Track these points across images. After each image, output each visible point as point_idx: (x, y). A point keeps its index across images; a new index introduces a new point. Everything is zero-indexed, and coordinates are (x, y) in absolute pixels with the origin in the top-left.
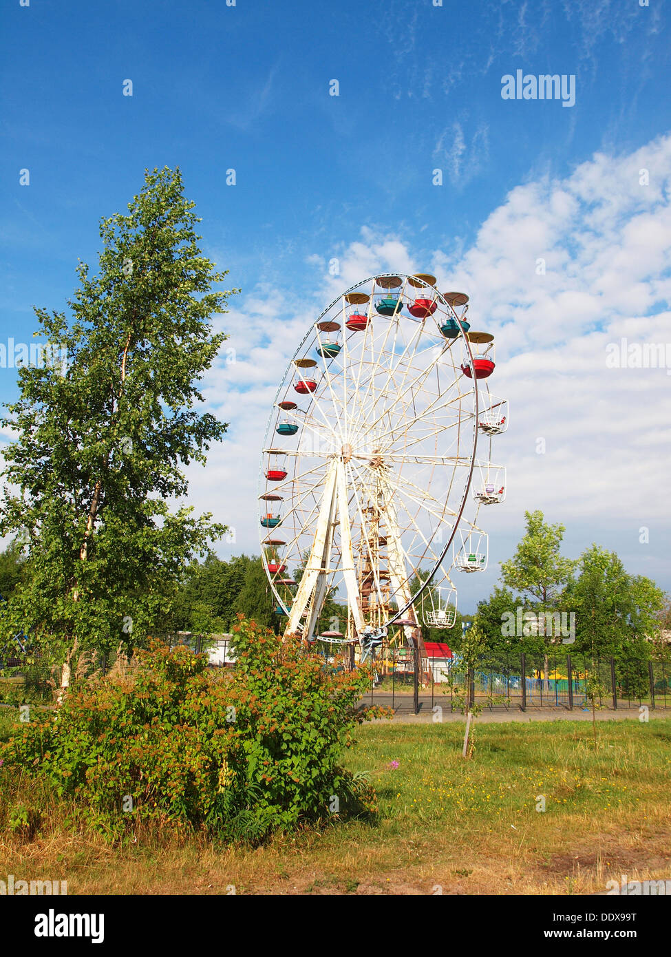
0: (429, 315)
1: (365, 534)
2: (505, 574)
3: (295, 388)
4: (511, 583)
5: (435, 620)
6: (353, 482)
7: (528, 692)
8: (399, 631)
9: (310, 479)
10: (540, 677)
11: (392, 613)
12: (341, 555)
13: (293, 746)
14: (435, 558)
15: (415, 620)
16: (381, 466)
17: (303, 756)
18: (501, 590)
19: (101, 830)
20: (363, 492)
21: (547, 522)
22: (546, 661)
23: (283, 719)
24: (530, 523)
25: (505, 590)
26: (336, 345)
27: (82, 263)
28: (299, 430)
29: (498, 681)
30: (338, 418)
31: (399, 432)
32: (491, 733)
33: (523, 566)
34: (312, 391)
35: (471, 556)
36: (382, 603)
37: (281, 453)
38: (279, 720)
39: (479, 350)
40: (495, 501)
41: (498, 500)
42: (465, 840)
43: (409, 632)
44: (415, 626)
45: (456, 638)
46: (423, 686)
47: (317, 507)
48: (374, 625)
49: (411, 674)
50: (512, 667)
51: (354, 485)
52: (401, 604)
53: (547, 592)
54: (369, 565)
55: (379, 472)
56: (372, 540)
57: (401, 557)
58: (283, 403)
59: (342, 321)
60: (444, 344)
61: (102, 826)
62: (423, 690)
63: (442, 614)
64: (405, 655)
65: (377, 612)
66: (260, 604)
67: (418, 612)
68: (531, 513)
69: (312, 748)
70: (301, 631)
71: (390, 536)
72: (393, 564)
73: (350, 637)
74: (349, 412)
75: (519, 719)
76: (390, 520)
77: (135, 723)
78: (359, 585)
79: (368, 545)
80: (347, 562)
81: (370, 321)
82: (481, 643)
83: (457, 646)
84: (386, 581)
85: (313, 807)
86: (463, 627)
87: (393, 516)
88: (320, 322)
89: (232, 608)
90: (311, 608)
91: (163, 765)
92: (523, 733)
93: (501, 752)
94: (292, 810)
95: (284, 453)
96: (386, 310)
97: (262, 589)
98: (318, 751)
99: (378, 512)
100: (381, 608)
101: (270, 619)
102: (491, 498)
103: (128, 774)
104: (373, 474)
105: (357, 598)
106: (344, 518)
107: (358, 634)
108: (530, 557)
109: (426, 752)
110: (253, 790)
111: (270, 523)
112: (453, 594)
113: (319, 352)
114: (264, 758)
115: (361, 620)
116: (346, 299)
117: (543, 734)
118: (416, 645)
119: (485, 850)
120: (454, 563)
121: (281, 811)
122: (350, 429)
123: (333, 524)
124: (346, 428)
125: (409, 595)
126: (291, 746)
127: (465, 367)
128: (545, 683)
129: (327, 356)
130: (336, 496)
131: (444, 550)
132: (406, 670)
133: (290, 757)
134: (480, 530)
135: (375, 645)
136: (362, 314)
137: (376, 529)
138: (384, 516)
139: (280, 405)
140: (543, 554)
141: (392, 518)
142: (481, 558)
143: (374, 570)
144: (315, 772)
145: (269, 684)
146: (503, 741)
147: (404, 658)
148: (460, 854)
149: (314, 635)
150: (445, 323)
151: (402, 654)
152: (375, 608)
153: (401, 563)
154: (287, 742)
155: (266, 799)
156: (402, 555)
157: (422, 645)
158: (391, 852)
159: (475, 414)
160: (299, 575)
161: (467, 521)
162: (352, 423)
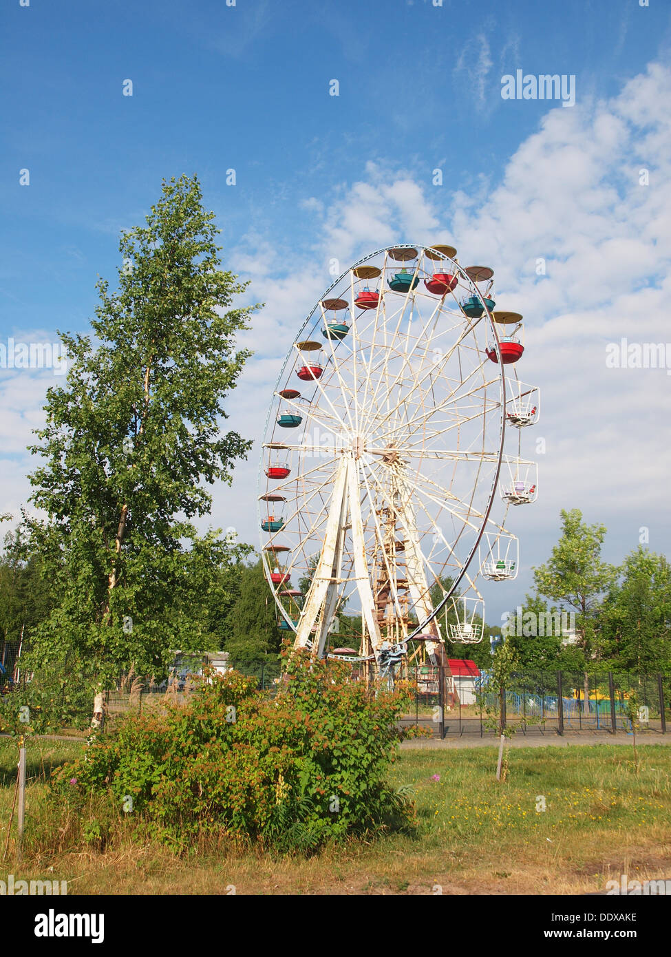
0: (449, 292)
1: (381, 538)
2: (538, 581)
3: (298, 374)
4: (545, 591)
5: (460, 634)
6: (366, 480)
7: (566, 714)
8: (420, 647)
9: (316, 477)
10: (579, 697)
11: (412, 627)
12: (353, 562)
13: (343, 762)
14: (459, 565)
15: (437, 634)
16: (397, 462)
17: (352, 771)
18: (534, 599)
19: (167, 842)
20: (377, 491)
21: (586, 522)
22: (587, 679)
23: (333, 737)
24: (567, 523)
25: (538, 600)
26: (344, 325)
27: (101, 279)
28: (303, 422)
29: (532, 703)
30: (347, 407)
31: (417, 424)
32: (526, 757)
33: (559, 572)
34: (317, 377)
35: (499, 562)
36: (400, 615)
37: (283, 448)
38: (329, 738)
39: (506, 332)
40: (526, 501)
41: (529, 500)
42: (503, 850)
43: (431, 648)
44: (437, 641)
45: (483, 654)
46: (448, 707)
47: (325, 508)
48: (392, 641)
49: (434, 695)
50: (548, 687)
51: (367, 484)
52: (422, 617)
53: (587, 602)
54: (385, 573)
55: (394, 469)
56: (388, 545)
57: (421, 564)
58: (285, 391)
59: (351, 299)
60: (466, 324)
61: (167, 839)
62: (448, 713)
63: (468, 628)
64: (428, 674)
65: (394, 626)
66: (259, 618)
67: (440, 625)
68: (568, 512)
69: (360, 763)
70: (310, 648)
71: (408, 541)
72: (412, 571)
73: (364, 655)
74: (360, 402)
75: (556, 743)
76: (408, 523)
77: (194, 742)
78: (374, 596)
79: (384, 552)
80: (361, 569)
81: (382, 298)
82: (513, 660)
83: (485, 662)
84: (404, 591)
85: (361, 819)
86: (491, 641)
87: (411, 518)
88: (325, 299)
89: (226, 622)
90: (320, 622)
91: (225, 780)
92: (559, 757)
93: (537, 776)
94: (341, 822)
95: (287, 448)
96: (400, 286)
97: (262, 601)
98: (366, 766)
99: (394, 513)
100: (399, 622)
101: (271, 634)
102: (520, 497)
103: (189, 790)
104: (387, 471)
105: (373, 611)
106: (356, 520)
107: (374, 651)
108: (567, 562)
109: (459, 775)
110: (305, 803)
111: (272, 527)
112: (480, 604)
113: (325, 334)
114: (316, 773)
115: (377, 635)
116: (355, 273)
117: (582, 758)
118: (439, 664)
119: (522, 859)
120: (481, 570)
121: (330, 823)
122: (362, 421)
123: (345, 528)
124: (357, 419)
125: (430, 607)
126: (341, 761)
127: (490, 351)
128: (586, 704)
129: (333, 338)
130: (346, 497)
131: (469, 557)
132: (429, 691)
133: (340, 772)
134: (509, 534)
135: (393, 663)
136: (373, 290)
137: (393, 532)
138: (400, 518)
139: (281, 394)
140: (582, 558)
141: (410, 521)
142: (510, 565)
143: (391, 578)
144: (363, 786)
145: (315, 705)
146: (538, 766)
147: (426, 677)
148: (499, 862)
149: (325, 653)
150: (468, 302)
151: (423, 672)
152: (392, 621)
153: (421, 570)
154: (338, 758)
155: (317, 813)
156: (422, 563)
157: (445, 662)
158: (435, 860)
159: (502, 404)
160: (306, 585)
161: (494, 523)
162: (363, 413)
